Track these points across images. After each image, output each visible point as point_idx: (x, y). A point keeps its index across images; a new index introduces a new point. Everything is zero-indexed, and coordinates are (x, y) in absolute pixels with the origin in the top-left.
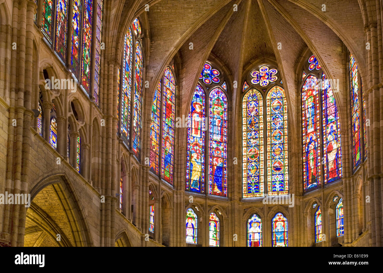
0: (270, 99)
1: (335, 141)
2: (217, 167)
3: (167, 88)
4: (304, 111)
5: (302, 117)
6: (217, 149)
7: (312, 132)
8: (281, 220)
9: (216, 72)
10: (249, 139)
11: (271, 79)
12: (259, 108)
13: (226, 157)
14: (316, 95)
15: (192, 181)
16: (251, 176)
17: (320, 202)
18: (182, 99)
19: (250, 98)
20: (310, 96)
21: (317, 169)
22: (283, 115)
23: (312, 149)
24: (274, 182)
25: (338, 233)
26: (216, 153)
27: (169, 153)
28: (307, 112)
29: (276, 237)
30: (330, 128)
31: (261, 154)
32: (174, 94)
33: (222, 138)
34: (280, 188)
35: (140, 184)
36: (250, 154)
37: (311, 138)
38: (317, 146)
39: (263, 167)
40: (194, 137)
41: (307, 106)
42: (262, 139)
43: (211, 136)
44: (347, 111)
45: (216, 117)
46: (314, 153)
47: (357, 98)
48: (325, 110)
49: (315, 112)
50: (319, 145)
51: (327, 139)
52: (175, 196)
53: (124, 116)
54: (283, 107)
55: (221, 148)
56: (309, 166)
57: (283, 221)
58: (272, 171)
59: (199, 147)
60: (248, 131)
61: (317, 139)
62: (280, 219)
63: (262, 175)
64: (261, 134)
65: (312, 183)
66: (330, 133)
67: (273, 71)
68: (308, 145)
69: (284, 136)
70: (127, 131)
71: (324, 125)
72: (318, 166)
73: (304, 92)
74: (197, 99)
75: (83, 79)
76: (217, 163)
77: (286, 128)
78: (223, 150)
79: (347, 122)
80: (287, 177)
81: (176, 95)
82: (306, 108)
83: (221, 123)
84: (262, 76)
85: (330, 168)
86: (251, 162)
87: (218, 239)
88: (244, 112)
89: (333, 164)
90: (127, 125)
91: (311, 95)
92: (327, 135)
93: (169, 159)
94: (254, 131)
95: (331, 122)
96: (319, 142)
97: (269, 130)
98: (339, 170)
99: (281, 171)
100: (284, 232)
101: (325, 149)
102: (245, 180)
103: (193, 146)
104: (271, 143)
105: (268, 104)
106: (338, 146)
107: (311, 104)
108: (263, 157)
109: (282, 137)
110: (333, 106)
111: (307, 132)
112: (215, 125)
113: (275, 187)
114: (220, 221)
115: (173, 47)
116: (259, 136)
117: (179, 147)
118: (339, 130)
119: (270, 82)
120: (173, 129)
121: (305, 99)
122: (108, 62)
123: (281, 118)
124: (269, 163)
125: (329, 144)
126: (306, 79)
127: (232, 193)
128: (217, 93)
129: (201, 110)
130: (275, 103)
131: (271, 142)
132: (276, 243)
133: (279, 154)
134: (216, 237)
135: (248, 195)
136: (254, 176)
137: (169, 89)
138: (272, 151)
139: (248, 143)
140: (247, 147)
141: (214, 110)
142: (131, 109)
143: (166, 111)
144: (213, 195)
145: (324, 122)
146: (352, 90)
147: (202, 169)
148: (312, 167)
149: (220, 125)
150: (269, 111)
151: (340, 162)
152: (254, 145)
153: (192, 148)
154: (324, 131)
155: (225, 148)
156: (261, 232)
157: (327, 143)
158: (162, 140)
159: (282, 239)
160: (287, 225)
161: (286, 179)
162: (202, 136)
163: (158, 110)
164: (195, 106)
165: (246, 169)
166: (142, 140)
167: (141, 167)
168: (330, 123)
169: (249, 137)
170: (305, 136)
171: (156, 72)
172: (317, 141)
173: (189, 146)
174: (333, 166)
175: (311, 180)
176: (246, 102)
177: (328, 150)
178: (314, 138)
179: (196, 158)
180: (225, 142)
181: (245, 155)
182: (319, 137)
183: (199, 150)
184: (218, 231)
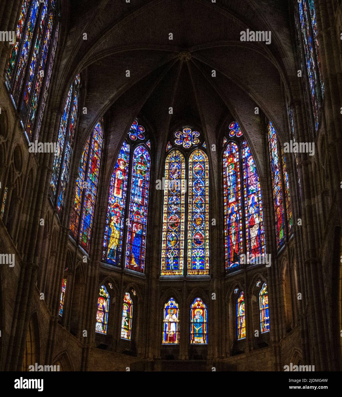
0: (192, 162)
1: (257, 214)
2: (136, 234)
3: (95, 141)
4: (225, 178)
5: (223, 185)
6: (138, 213)
7: (233, 202)
8: (200, 307)
9: (141, 129)
10: (170, 204)
11: (193, 141)
12: (181, 171)
13: (145, 223)
14: (237, 162)
15: (109, 250)
16: (171, 249)
17: (242, 286)
18: (107, 154)
19: (173, 159)
20: (230, 163)
21: (239, 245)
22: (205, 181)
23: (234, 221)
24: (195, 257)
25: (263, 328)
26: (136, 218)
27: (89, 213)
28: (228, 179)
29: (194, 330)
30: (251, 199)
31: (182, 222)
32: (101, 147)
33: (143, 200)
34: (201, 266)
35: (57, 250)
36: (171, 222)
37: (233, 208)
38: (238, 218)
39: (183, 239)
40: (115, 197)
41: (229, 173)
42: (183, 205)
43: (132, 197)
44: (268, 182)
45: (139, 176)
46: (236, 227)
47: (278, 170)
48: (245, 179)
49: (236, 180)
50: (241, 218)
51: (248, 212)
52: (90, 267)
53: (54, 168)
54: (204, 171)
55: (141, 212)
56: (230, 241)
57: (202, 309)
58: (192, 244)
59: (120, 209)
60: (169, 195)
61: (238, 210)
62: (199, 305)
63: (182, 247)
64: (183, 199)
65: (234, 262)
66: (251, 205)
67: (195, 134)
68: (230, 216)
69: (205, 204)
70: (55, 185)
71: (245, 196)
72: (240, 243)
73: (225, 158)
74: (121, 155)
75: (28, 125)
76: (136, 230)
77: (208, 195)
78: (143, 215)
79: (269, 195)
80: (208, 253)
81: (102, 149)
82: (227, 176)
83: (143, 184)
84: (185, 137)
85: (252, 245)
86: (171, 232)
87: (130, 329)
88: (167, 173)
89: (256, 241)
90: (56, 178)
91: (232, 162)
92: (249, 207)
93: (89, 221)
94: (176, 195)
95: (253, 194)
96: (241, 214)
97: (191, 196)
98: (262, 249)
99: (202, 244)
100: (203, 323)
101: (247, 222)
102: (164, 253)
103: (114, 208)
104: (192, 211)
105: (190, 168)
106: (260, 220)
107: (232, 172)
108: (184, 227)
109: (203, 205)
110: (253, 176)
111: (228, 202)
112: (137, 186)
113: (196, 264)
114: (133, 304)
115: (108, 101)
116: (180, 201)
117: (100, 208)
118: (260, 202)
119: (192, 145)
120: (96, 186)
121: (226, 166)
122: (52, 110)
123: (202, 184)
124: (189, 235)
125: (251, 217)
126: (227, 145)
127: (149, 267)
128: (142, 150)
129: (125, 167)
130: (197, 167)
131: (192, 209)
132: (194, 337)
133: (200, 225)
134: (128, 326)
135: (166, 272)
136: (174, 249)
137: (97, 142)
138: (193, 220)
139: (168, 209)
140: (167, 213)
141: (138, 168)
142: (62, 161)
143: (91, 166)
144: (129, 269)
145: (245, 193)
146: (271, 161)
147: (120, 235)
148: (234, 243)
149: (142, 185)
150: (190, 174)
151: (262, 240)
152: (174, 211)
153: (112, 209)
154: (246, 202)
155: (145, 213)
156: (178, 321)
157: (249, 216)
158: (84, 198)
159: (201, 332)
160: (206, 313)
161: (207, 255)
162: (124, 197)
163: (85, 164)
164: (119, 162)
165: (165, 239)
166: (67, 196)
167: (62, 228)
168: (251, 194)
169: (170, 202)
170: (226, 205)
171: (89, 123)
172: (239, 213)
173: (109, 207)
174: (255, 244)
175: (232, 258)
176: (169, 162)
177: (250, 224)
178: (236, 209)
179: (115, 222)
180: (146, 206)
181: (166, 223)
182: (241, 209)
183: (119, 213)
184: (131, 317)
